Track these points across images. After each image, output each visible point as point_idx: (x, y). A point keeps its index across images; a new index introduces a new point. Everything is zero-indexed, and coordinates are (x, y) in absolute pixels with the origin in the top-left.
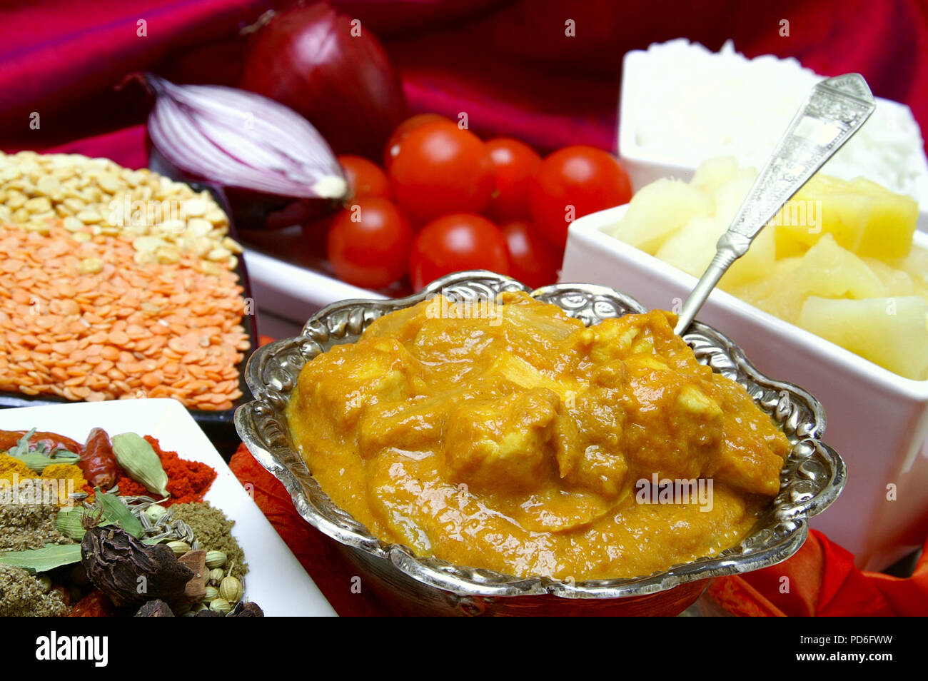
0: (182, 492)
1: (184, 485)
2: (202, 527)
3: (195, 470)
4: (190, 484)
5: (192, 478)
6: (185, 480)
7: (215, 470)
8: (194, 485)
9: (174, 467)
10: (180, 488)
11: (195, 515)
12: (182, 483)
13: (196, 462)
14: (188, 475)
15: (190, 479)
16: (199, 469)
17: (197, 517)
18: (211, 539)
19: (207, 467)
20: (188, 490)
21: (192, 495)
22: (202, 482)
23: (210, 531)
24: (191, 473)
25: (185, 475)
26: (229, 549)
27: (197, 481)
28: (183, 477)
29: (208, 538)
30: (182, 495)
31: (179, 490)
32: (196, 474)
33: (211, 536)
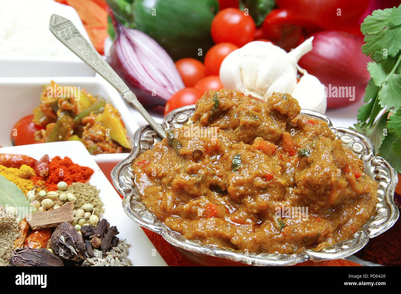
0: (78, 179)
1: (79, 176)
2: (85, 193)
3: (85, 170)
4: (82, 176)
5: (83, 173)
6: (80, 174)
7: (94, 170)
8: (84, 176)
9: (75, 169)
10: (77, 177)
11: (82, 188)
12: (78, 175)
13: (85, 167)
14: (81, 172)
15: (82, 174)
16: (86, 169)
17: (83, 189)
18: (89, 198)
19: (90, 169)
20: (81, 178)
21: (83, 180)
22: (88, 175)
23: (88, 195)
24: (83, 171)
25: (80, 172)
26: (96, 202)
27: (85, 174)
28: (79, 173)
29: (87, 198)
30: (78, 180)
31: (77, 178)
32: (84, 171)
33: (88, 197)
